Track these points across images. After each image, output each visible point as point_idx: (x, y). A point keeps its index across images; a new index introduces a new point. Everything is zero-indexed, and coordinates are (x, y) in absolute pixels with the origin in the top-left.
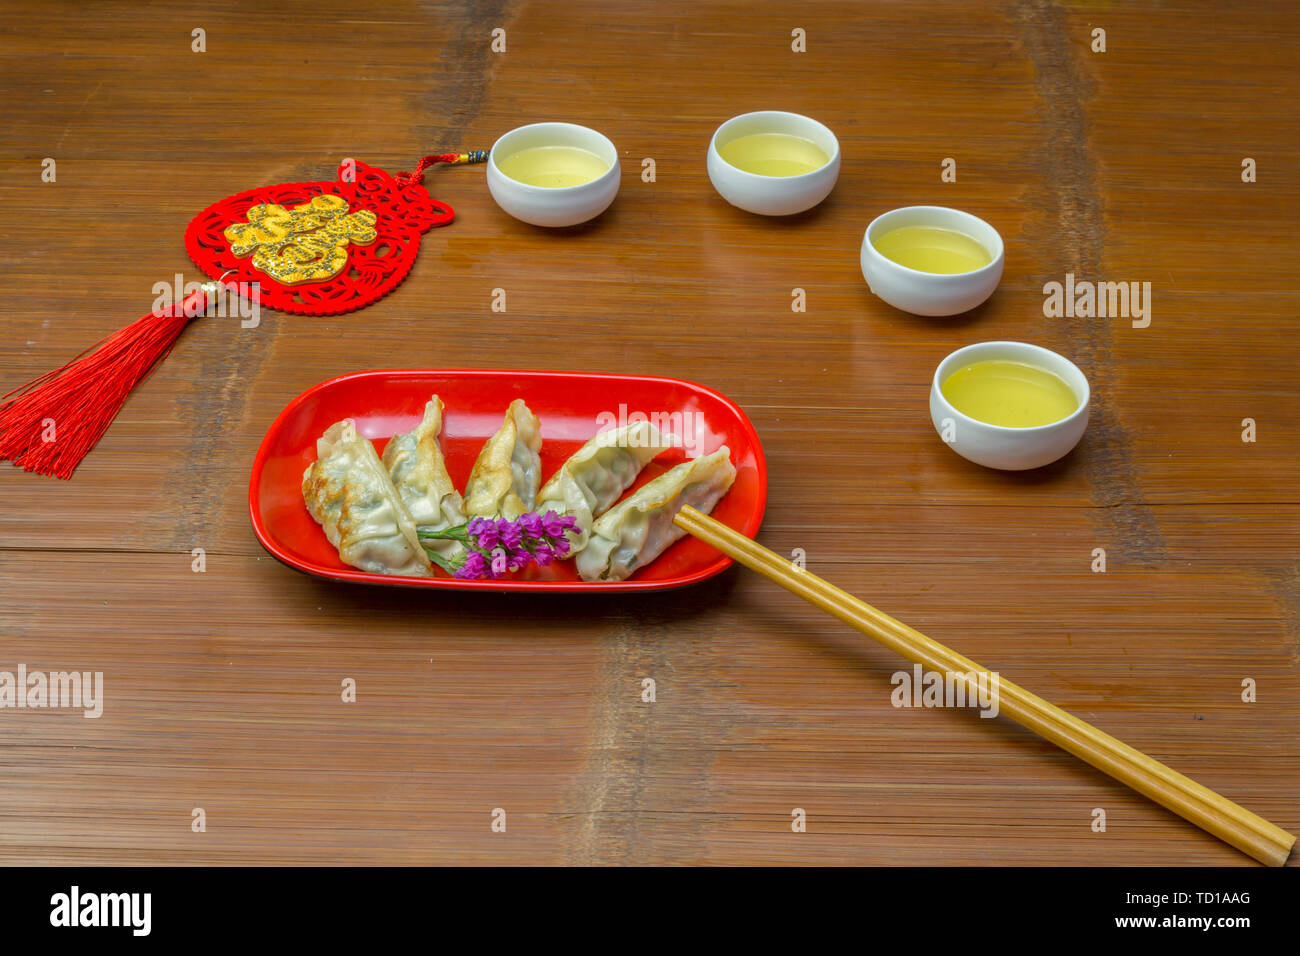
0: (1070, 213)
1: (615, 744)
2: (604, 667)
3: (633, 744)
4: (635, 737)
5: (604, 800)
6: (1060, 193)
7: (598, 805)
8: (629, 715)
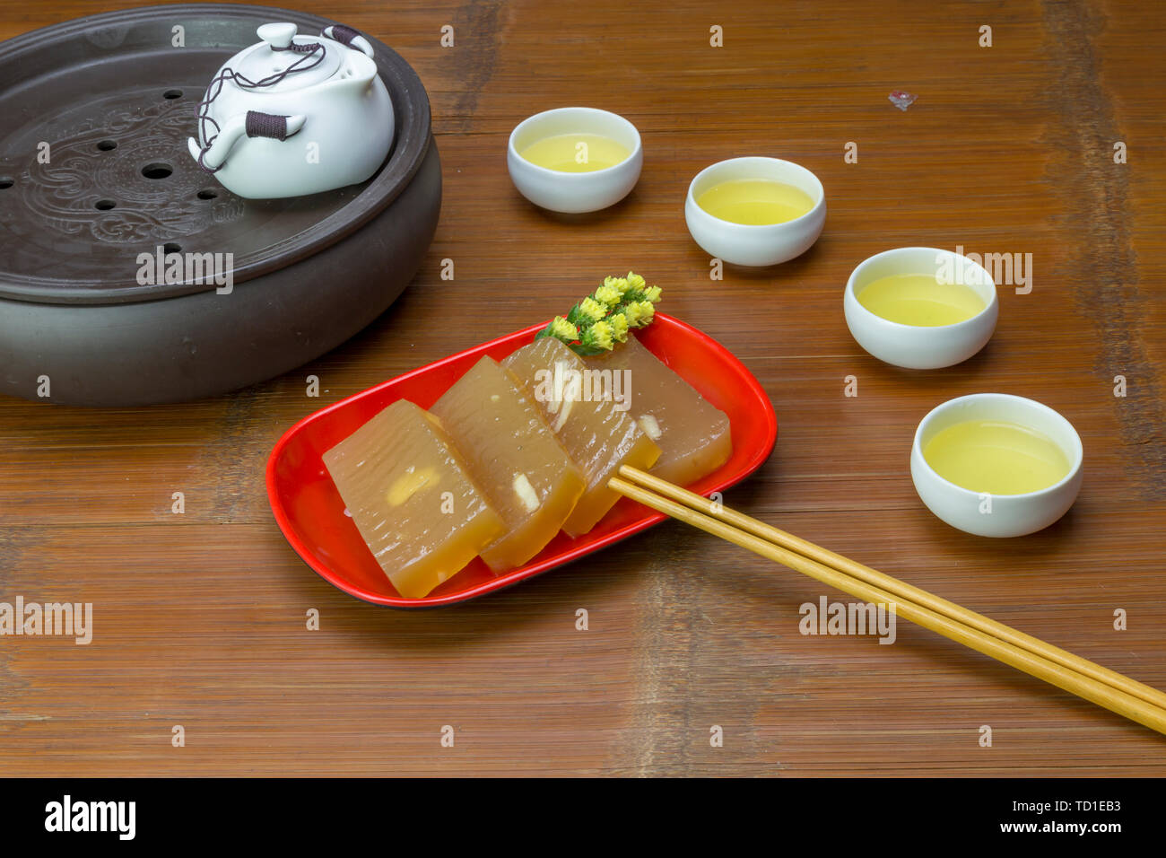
0: (1093, 152)
1: (658, 698)
2: (642, 621)
3: (676, 698)
4: (678, 691)
5: (653, 754)
6: (1080, 132)
7: (648, 760)
8: (671, 669)
